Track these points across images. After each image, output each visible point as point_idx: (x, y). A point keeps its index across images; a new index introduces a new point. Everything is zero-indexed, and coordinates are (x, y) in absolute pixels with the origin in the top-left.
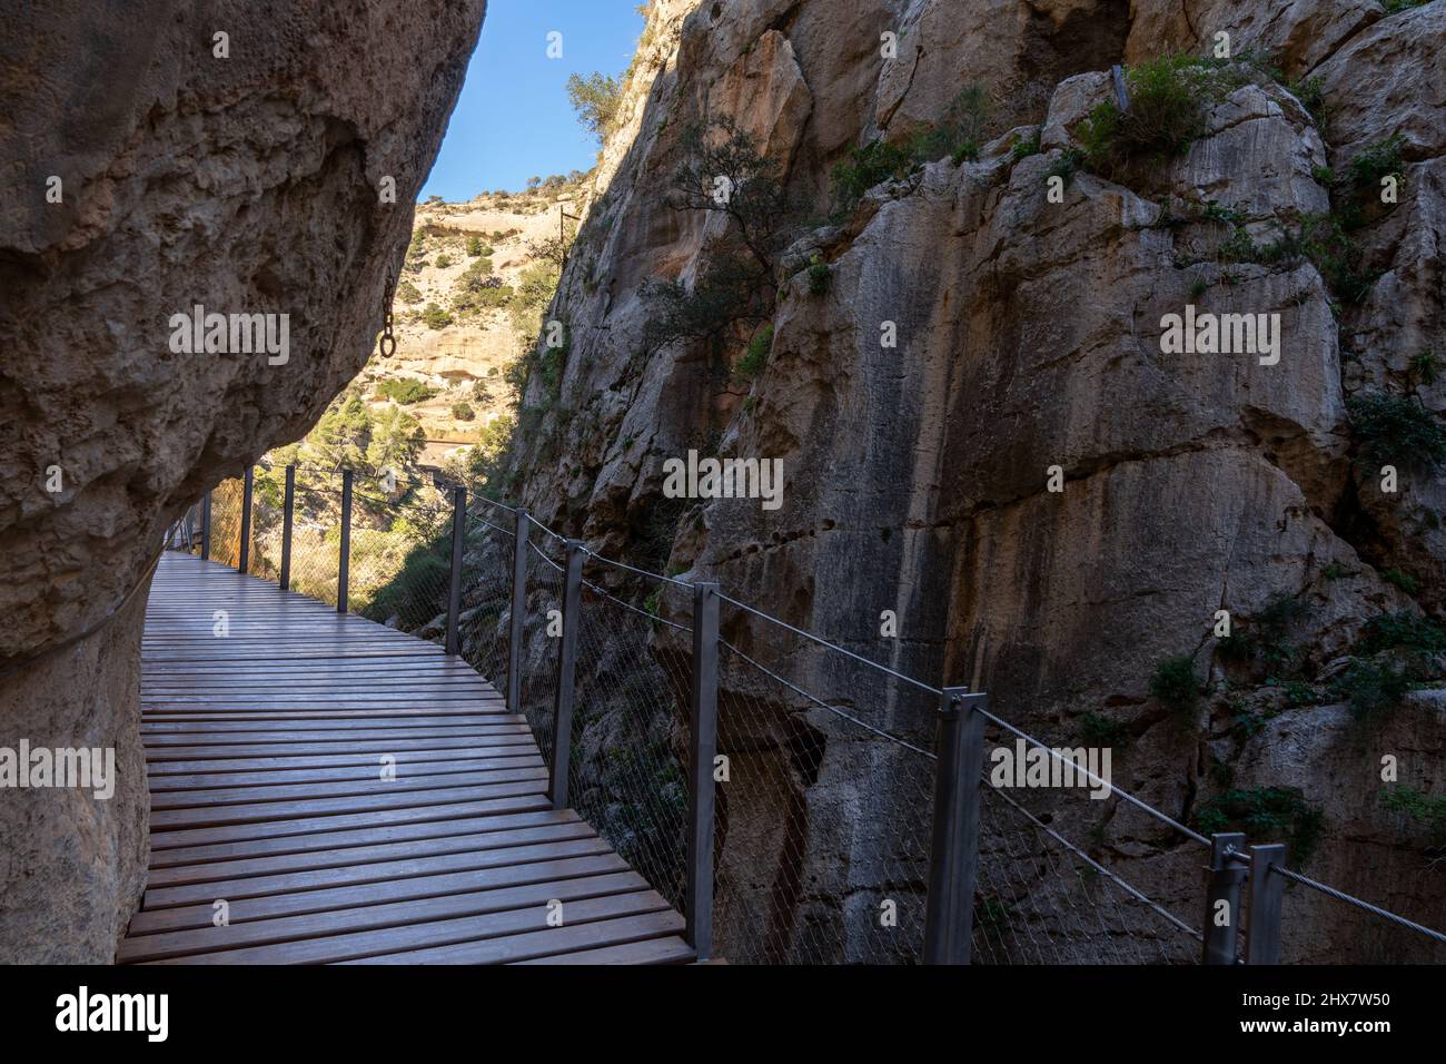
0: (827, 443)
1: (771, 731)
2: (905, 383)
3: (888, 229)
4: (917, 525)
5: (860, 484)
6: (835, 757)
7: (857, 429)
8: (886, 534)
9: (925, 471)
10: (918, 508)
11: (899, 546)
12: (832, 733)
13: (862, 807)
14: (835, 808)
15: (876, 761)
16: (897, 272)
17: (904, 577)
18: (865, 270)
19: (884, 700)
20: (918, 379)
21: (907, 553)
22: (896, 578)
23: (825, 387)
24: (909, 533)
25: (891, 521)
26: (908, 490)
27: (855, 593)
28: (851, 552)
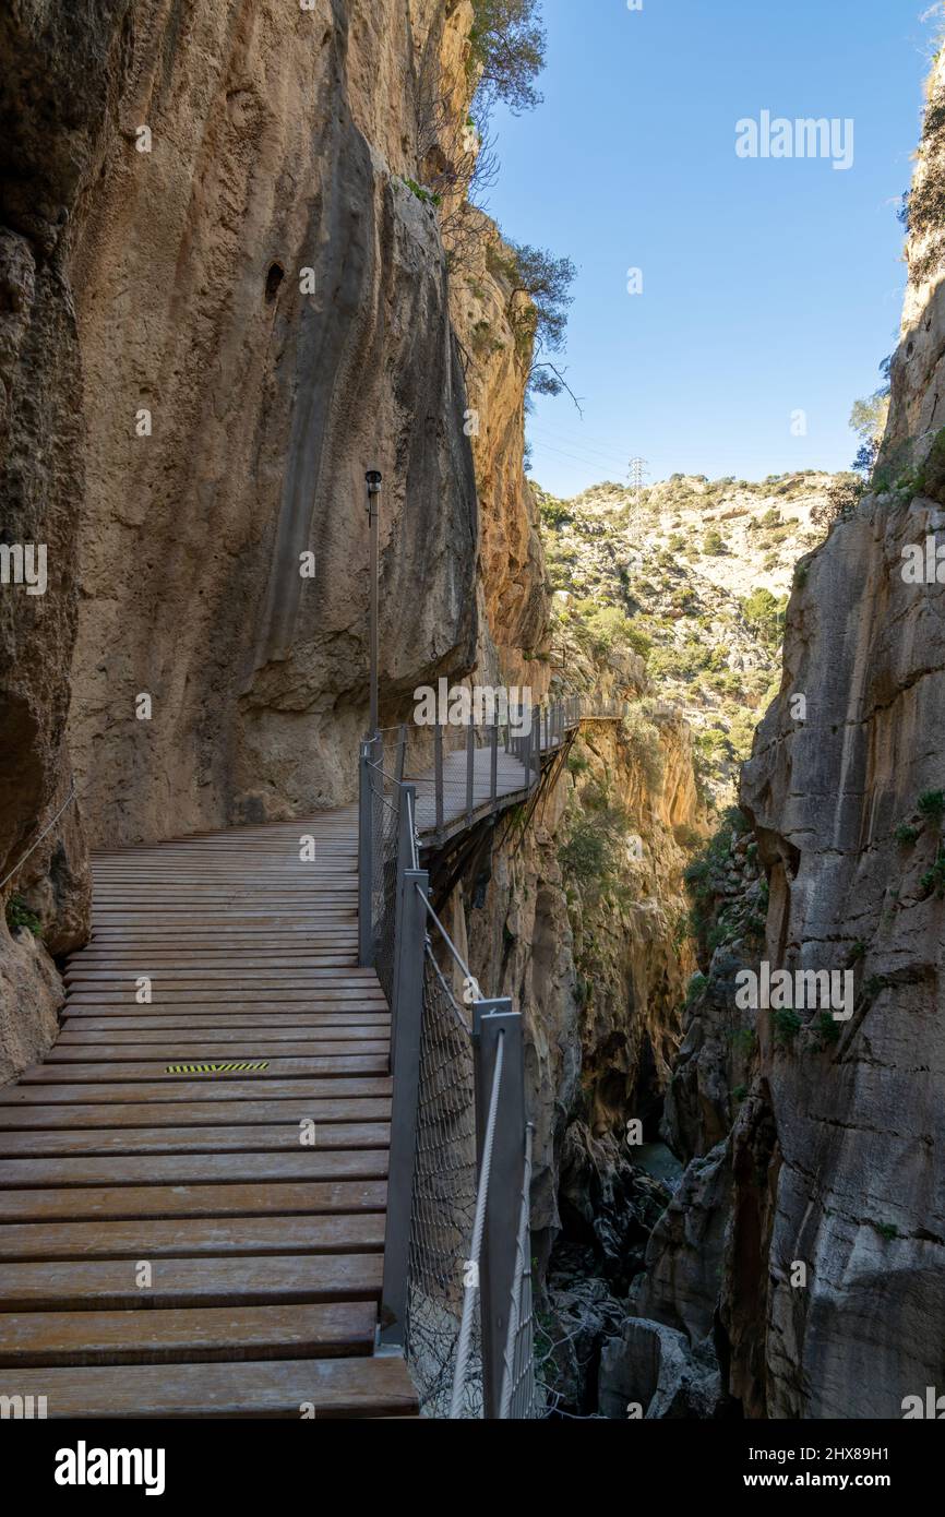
0: (805, 676)
1: (779, 850)
2: (847, 637)
3: (838, 543)
4: (852, 723)
5: (818, 700)
6: (806, 863)
7: (818, 667)
8: (834, 729)
9: (856, 691)
10: (852, 713)
11: (842, 737)
12: (804, 849)
13: (815, 892)
14: (803, 892)
15: (826, 866)
16: (844, 569)
17: (845, 755)
18: (821, 570)
19: (832, 830)
20: (854, 633)
21: (846, 740)
22: (840, 755)
23: (805, 642)
24: (848, 728)
25: (837, 722)
26: (847, 702)
27: (816, 765)
28: (813, 741)
